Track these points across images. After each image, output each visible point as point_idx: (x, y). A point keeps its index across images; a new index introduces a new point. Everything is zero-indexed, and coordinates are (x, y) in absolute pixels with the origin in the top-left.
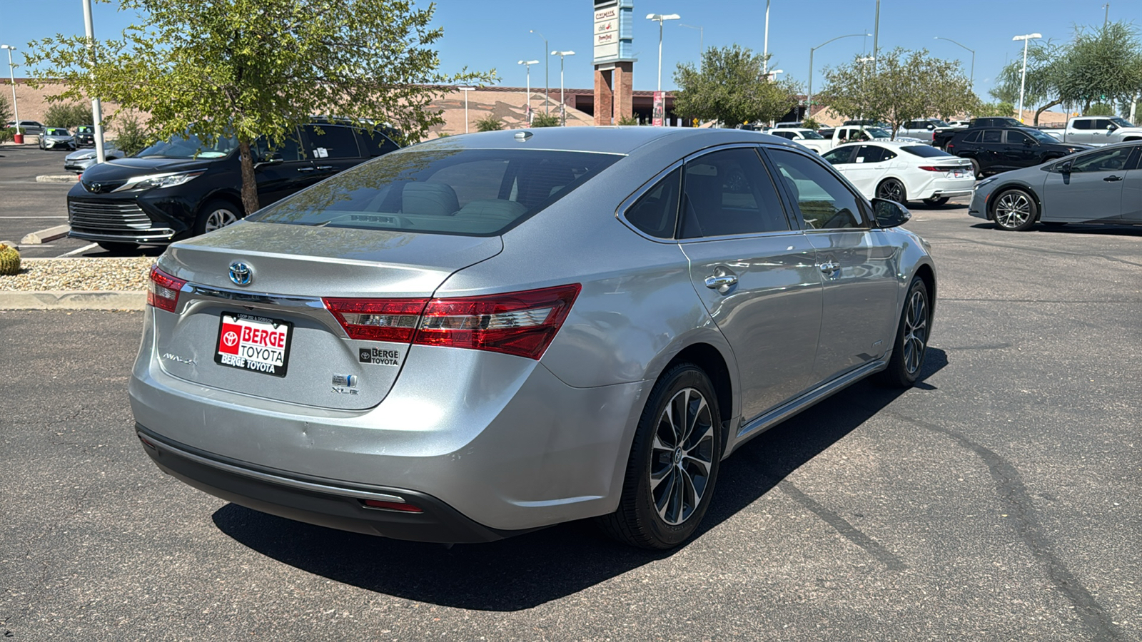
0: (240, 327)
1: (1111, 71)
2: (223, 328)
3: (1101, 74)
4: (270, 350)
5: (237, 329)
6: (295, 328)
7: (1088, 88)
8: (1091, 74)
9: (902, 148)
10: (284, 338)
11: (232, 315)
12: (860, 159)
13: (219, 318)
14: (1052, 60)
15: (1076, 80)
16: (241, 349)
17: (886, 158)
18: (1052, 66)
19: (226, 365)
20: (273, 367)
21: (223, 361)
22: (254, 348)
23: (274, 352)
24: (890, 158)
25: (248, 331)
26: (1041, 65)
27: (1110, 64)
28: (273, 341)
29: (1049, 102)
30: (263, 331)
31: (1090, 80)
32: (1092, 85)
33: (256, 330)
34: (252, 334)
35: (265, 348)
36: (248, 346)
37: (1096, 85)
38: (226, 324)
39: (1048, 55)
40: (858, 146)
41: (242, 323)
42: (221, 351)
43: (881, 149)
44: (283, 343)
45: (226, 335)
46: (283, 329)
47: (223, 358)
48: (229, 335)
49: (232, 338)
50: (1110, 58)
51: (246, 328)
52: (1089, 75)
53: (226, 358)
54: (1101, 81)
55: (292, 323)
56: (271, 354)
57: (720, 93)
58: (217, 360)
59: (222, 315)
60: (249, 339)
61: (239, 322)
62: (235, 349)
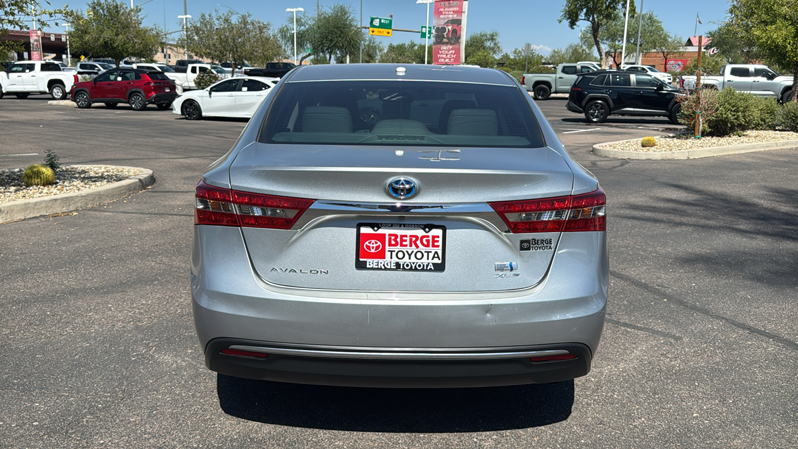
0: (384, 235)
1: (342, 35)
2: (360, 238)
3: (337, 37)
4: (423, 251)
5: (381, 238)
6: (447, 231)
7: (330, 46)
8: (331, 37)
9: (273, 82)
10: (440, 240)
11: (372, 226)
12: (245, 89)
13: (355, 230)
14: (307, 27)
15: (323, 40)
16: (388, 254)
17: (263, 89)
18: (307, 31)
19: (373, 269)
20: (431, 264)
21: (368, 266)
22: (404, 251)
23: (428, 252)
24: (266, 89)
25: (393, 238)
26: (301, 29)
27: (341, 31)
28: (425, 243)
29: (308, 54)
30: (411, 236)
31: (331, 41)
32: (332, 44)
33: (402, 236)
34: (399, 240)
35: (417, 250)
36: (397, 251)
37: (334, 44)
39: (305, 23)
40: (242, 79)
41: (386, 231)
42: (361, 258)
43: (259, 82)
44: (440, 243)
45: (367, 243)
46: (438, 232)
47: (368, 263)
48: (370, 243)
49: (375, 245)
50: (341, 27)
51: (390, 235)
52: (330, 38)
53: (371, 263)
54: (337, 42)
55: (444, 226)
56: (425, 255)
57: (108, 34)
58: (360, 266)
59: (359, 226)
60: (396, 245)
61: (381, 231)
62: (381, 255)
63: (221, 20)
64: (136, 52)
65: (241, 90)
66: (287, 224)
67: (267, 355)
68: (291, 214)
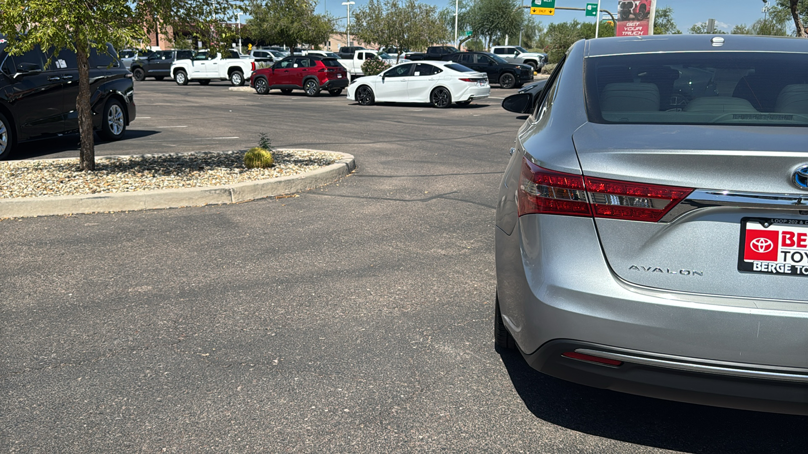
0: (777, 232)
1: (504, 16)
2: (745, 236)
3: (498, 18)
5: (773, 236)
7: (491, 28)
8: (493, 18)
9: (446, 66)
11: (762, 221)
12: (417, 73)
13: (739, 225)
14: (468, 8)
15: (484, 22)
16: (780, 256)
17: (436, 73)
18: (468, 13)
19: (761, 272)
21: (755, 269)
22: (803, 252)
24: (438, 73)
25: (788, 236)
26: (461, 11)
27: (503, 12)
29: (467, 36)
31: (492, 22)
32: (494, 25)
33: (800, 235)
34: (795, 239)
36: (792, 252)
37: (496, 25)
39: (466, 5)
40: (415, 64)
41: (780, 229)
42: (746, 259)
43: (431, 66)
45: (754, 241)
47: (755, 266)
48: (758, 241)
49: (764, 244)
50: (503, 8)
51: (784, 233)
52: (491, 19)
53: (758, 265)
54: (498, 23)
57: (284, 22)
58: (745, 267)
59: (744, 222)
60: (792, 244)
61: (772, 228)
62: (772, 256)
63: (388, 5)
64: (310, 39)
65: (414, 75)
66: (654, 216)
67: (621, 363)
68: (660, 205)
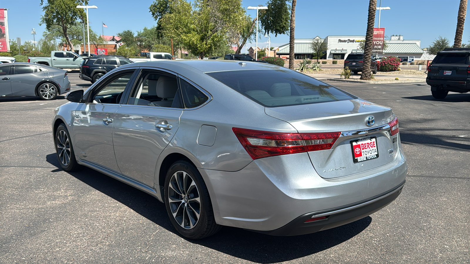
0: (360, 145)
2: (353, 148)
4: (371, 150)
5: (359, 146)
6: (377, 138)
10: (375, 143)
11: (356, 141)
13: (350, 145)
16: (362, 153)
19: (360, 162)
20: (375, 155)
21: (359, 161)
22: (367, 151)
23: (373, 150)
25: (362, 145)
28: (371, 146)
30: (367, 143)
33: (365, 144)
34: (364, 146)
35: (370, 150)
36: (365, 151)
38: (354, 146)
41: (359, 143)
42: (355, 158)
44: (375, 145)
45: (356, 150)
46: (374, 140)
49: (358, 150)
51: (362, 144)
53: (359, 159)
55: (376, 137)
56: (372, 151)
58: (355, 161)
59: (351, 142)
60: (364, 148)
66: (329, 146)
68: (330, 141)
